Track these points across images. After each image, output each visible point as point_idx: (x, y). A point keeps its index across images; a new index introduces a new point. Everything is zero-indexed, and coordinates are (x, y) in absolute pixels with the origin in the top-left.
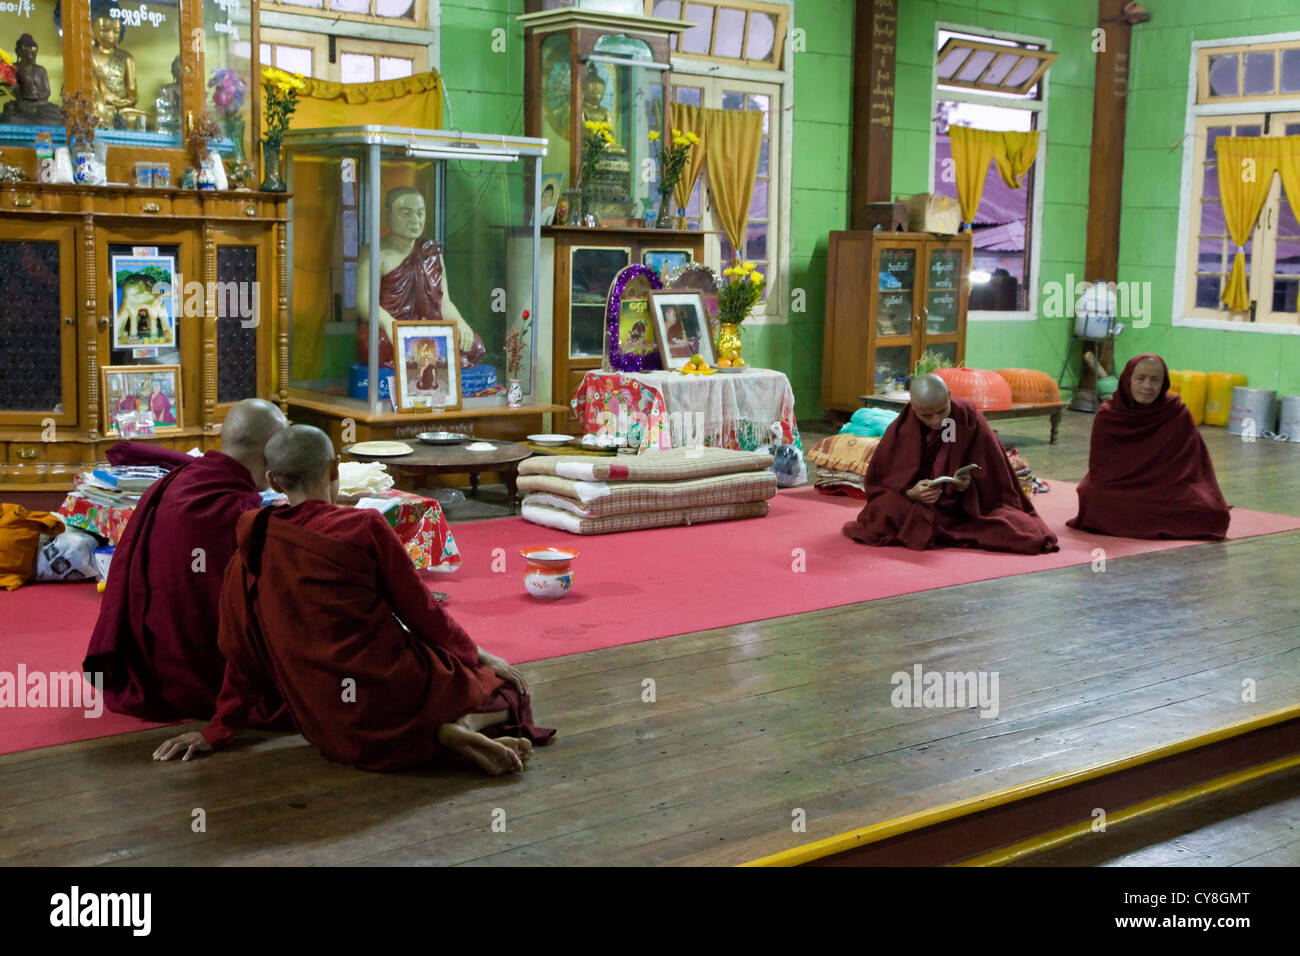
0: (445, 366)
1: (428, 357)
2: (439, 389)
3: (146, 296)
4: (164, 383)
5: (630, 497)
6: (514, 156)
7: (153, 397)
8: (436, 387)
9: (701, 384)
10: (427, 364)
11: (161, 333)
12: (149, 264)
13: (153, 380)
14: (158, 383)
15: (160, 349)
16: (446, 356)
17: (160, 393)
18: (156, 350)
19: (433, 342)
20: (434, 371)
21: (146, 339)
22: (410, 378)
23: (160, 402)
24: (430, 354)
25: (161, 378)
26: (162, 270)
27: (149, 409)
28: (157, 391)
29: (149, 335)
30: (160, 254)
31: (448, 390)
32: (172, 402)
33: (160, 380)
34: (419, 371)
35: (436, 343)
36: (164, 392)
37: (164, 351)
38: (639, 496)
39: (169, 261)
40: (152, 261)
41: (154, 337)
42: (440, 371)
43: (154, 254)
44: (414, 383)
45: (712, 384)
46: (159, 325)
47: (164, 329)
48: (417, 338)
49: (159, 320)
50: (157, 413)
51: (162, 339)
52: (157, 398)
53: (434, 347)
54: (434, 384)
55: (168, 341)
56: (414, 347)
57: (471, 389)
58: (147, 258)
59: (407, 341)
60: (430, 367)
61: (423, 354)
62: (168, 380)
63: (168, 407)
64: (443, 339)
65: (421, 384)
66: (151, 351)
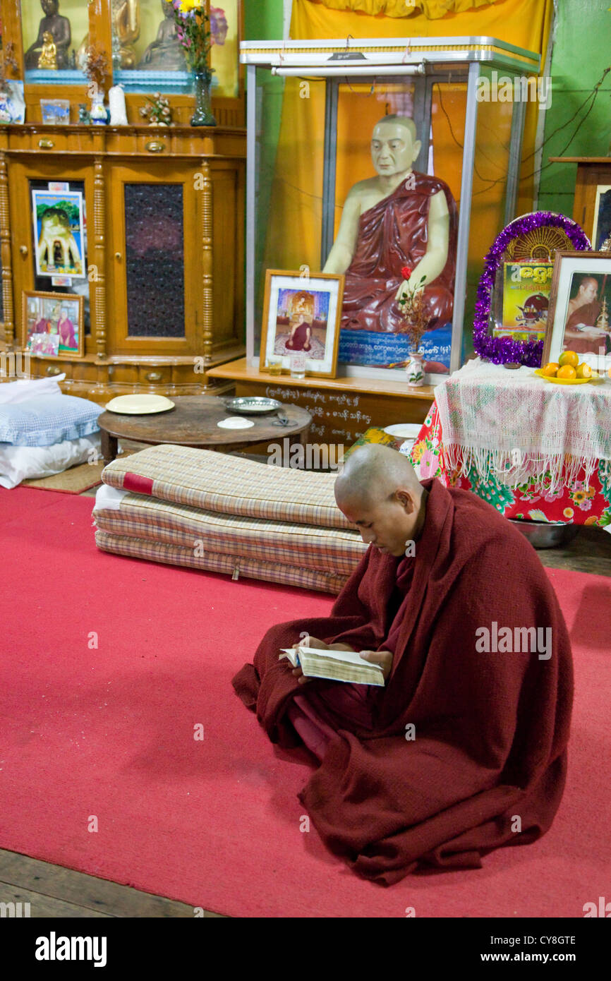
0: (324, 326)
1: (304, 314)
2: (311, 352)
3: (60, 229)
4: (71, 311)
5: (146, 519)
6: (417, 64)
7: (62, 322)
8: (307, 350)
9: (521, 394)
10: (301, 321)
11: (73, 265)
12: (62, 199)
13: (62, 307)
14: (66, 310)
15: (73, 279)
16: (326, 315)
17: (67, 320)
18: (70, 280)
19: (312, 297)
20: (308, 330)
21: (61, 269)
22: (278, 336)
23: (67, 327)
24: (307, 310)
25: (69, 306)
26: (72, 205)
27: (58, 333)
28: (64, 317)
29: (62, 265)
30: (71, 190)
31: (323, 354)
32: (76, 329)
33: (67, 308)
34: (291, 328)
35: (316, 299)
36: (70, 319)
37: (78, 282)
38: (159, 522)
39: (77, 197)
40: (63, 196)
41: (67, 268)
42: (315, 332)
43: (65, 189)
44: (282, 341)
45: (544, 398)
46: (71, 257)
47: (75, 260)
48: (294, 291)
49: (70, 251)
50: (64, 337)
51: (73, 270)
52: (64, 323)
53: (312, 302)
54: (306, 345)
55: (79, 272)
56: (288, 300)
57: (389, 358)
58: (60, 193)
59: (282, 293)
60: (305, 325)
61: (298, 310)
62: (74, 308)
63: (73, 334)
64: (325, 296)
65: (291, 343)
66: (66, 280)
